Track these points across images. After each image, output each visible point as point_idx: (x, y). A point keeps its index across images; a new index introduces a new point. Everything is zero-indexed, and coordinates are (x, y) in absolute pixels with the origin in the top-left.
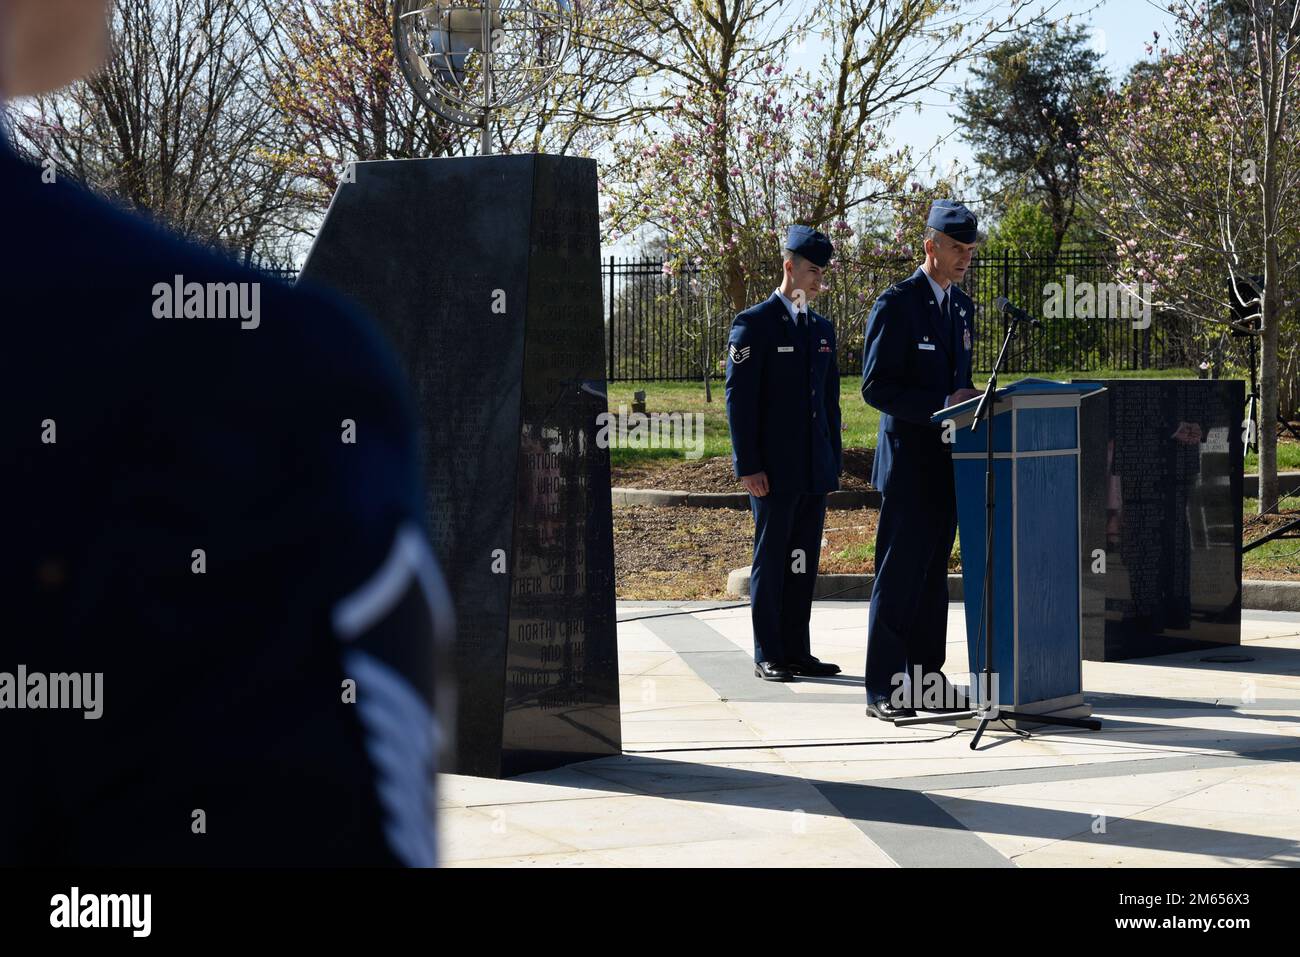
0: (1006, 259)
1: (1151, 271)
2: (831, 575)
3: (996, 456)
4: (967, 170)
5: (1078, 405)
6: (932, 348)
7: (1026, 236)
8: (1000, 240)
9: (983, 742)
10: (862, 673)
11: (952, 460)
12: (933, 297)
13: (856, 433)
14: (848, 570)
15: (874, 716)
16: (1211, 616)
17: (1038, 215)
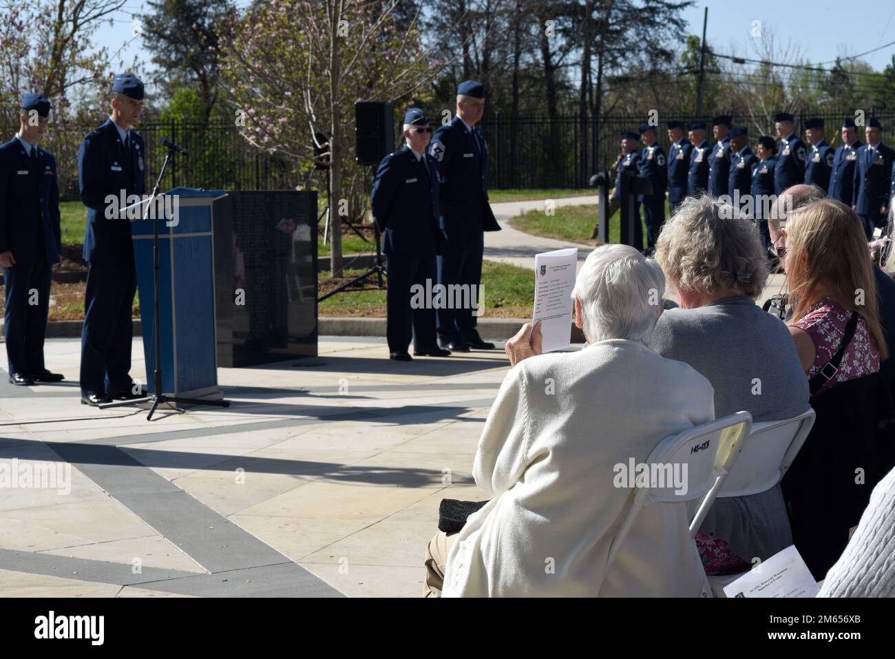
0: (173, 124)
1: (264, 129)
2: (59, 321)
3: (160, 236)
4: (143, 63)
5: (211, 204)
6: (120, 169)
7: (185, 110)
8: (169, 113)
9: (154, 416)
10: (78, 379)
11: (131, 240)
12: (119, 136)
13: (75, 236)
14: (70, 318)
15: (86, 403)
16: (300, 340)
17: (194, 97)
